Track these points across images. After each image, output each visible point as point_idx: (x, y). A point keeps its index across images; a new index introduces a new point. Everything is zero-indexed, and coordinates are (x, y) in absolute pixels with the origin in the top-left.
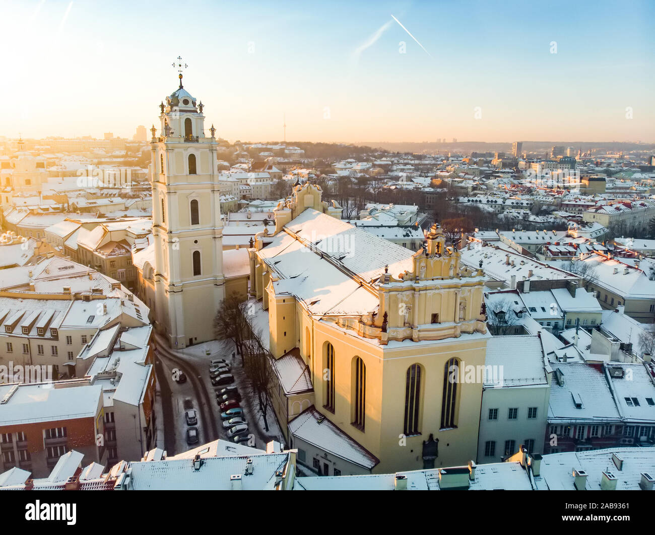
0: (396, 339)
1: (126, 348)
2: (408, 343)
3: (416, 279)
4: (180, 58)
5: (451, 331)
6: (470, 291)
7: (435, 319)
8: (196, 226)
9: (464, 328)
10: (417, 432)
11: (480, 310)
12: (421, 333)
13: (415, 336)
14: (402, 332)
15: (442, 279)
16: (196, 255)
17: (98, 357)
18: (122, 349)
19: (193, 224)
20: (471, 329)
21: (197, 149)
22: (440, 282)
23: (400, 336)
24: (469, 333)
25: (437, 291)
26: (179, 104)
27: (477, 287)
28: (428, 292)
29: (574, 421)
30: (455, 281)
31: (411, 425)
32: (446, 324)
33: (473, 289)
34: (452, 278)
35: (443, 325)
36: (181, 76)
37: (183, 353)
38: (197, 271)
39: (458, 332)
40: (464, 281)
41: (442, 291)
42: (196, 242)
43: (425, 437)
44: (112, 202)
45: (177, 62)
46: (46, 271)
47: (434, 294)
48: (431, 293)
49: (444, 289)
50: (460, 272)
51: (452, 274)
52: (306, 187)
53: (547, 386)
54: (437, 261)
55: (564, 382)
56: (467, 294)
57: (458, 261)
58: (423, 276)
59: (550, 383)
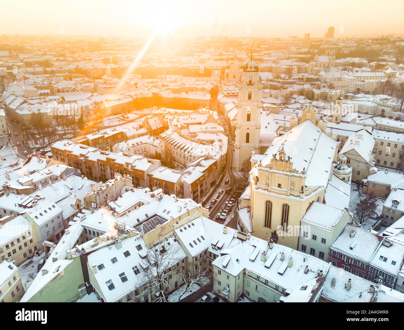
0: (261, 188)
1: (202, 165)
2: (266, 192)
3: (271, 168)
5: (286, 193)
6: (296, 179)
7: (279, 186)
8: (249, 122)
9: (293, 193)
10: (270, 227)
11: (301, 189)
12: (271, 189)
13: (269, 190)
14: (264, 187)
15: (283, 171)
16: (248, 135)
17: (192, 166)
18: (200, 166)
19: (247, 121)
20: (296, 195)
21: (252, 89)
22: (282, 172)
23: (264, 188)
24: (295, 196)
25: (280, 175)
26: (248, 68)
27: (300, 178)
29: (340, 252)
30: (288, 173)
31: (268, 223)
32: (284, 189)
33: (297, 179)
34: (287, 172)
35: (282, 189)
37: (236, 173)
38: (247, 141)
39: (289, 194)
40: (292, 174)
41: (282, 176)
42: (248, 129)
43: (272, 230)
44: (264, 91)
46: (206, 128)
47: (279, 176)
48: (277, 175)
49: (284, 175)
50: (292, 170)
51: (288, 169)
52: (307, 109)
53: (331, 232)
54: (281, 163)
55: (354, 236)
56: (295, 180)
57: (291, 165)
58: (274, 168)
59: (333, 231)
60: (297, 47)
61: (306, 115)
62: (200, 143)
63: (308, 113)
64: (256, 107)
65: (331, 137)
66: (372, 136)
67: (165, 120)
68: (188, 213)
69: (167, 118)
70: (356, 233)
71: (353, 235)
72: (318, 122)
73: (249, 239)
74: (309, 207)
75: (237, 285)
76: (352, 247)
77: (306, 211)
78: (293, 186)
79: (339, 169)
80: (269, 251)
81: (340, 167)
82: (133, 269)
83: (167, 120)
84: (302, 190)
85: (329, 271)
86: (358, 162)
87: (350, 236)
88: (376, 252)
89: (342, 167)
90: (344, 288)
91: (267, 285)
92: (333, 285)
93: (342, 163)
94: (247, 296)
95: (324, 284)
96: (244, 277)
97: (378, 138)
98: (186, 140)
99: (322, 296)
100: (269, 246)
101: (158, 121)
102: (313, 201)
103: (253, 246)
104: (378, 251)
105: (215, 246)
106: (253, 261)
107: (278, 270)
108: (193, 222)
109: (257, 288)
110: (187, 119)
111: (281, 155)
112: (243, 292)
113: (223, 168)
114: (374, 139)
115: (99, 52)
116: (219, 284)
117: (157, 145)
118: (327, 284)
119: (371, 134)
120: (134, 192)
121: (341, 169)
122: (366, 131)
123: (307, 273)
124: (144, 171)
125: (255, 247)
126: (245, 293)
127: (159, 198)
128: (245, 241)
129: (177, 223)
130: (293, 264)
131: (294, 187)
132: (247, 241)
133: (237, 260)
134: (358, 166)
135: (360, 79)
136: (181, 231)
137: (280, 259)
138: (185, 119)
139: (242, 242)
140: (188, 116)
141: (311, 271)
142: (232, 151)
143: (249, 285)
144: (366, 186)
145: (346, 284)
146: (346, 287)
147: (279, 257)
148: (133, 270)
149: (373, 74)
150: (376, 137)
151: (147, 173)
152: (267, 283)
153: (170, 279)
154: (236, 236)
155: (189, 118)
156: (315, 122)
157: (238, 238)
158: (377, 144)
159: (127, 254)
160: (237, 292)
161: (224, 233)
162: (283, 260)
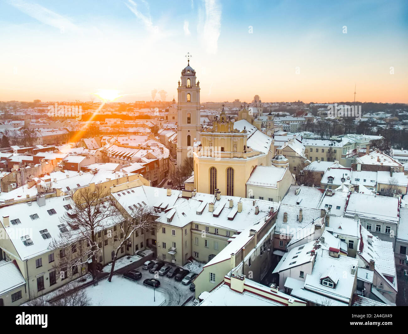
1: (142, 162)
3: (213, 132)
4: (188, 53)
5: (229, 155)
9: (236, 155)
11: (243, 148)
16: (189, 137)
19: (188, 123)
20: (239, 156)
21: (191, 91)
22: (224, 134)
24: (237, 157)
25: (223, 137)
27: (241, 138)
28: (218, 137)
32: (227, 151)
33: (239, 138)
34: (229, 133)
35: (225, 152)
36: (189, 61)
38: (189, 144)
39: (232, 156)
40: (234, 134)
41: (225, 138)
42: (189, 131)
45: (188, 55)
47: (221, 139)
48: (220, 138)
49: (226, 137)
50: (234, 131)
51: (229, 131)
52: (243, 109)
53: (277, 188)
54: (222, 125)
55: (299, 194)
56: (237, 140)
57: (232, 125)
58: (216, 131)
59: (278, 187)
60: (229, 108)
61: (241, 115)
62: (140, 148)
63: (244, 113)
64: (196, 109)
65: (266, 134)
66: (303, 144)
67: (102, 141)
68: (128, 178)
69: (105, 139)
70: (300, 191)
71: (298, 191)
72: (254, 121)
73: (194, 196)
74: (253, 172)
75: (184, 243)
76: (299, 201)
77: (251, 175)
78: (236, 147)
79: (277, 159)
80: (216, 202)
81: (278, 157)
82: (59, 226)
83: (104, 141)
84: (245, 149)
85: (280, 209)
86: (293, 157)
87: (296, 194)
88: (321, 202)
89: (280, 157)
90: (296, 221)
91: (218, 235)
92: (285, 220)
93: (279, 153)
94: (197, 259)
95: (276, 222)
96: (191, 234)
97: (307, 145)
98: (125, 148)
99: (276, 233)
100: (216, 198)
101: (94, 142)
102: (256, 166)
103: (199, 201)
104: (322, 201)
105: (159, 208)
106: (201, 213)
107: (227, 216)
108: (133, 189)
109: (206, 244)
110: (127, 140)
111: (222, 116)
112: (192, 255)
113: (165, 173)
114: (304, 146)
115: (33, 108)
116: (164, 247)
117: (94, 154)
118: (279, 221)
119: (301, 142)
120: (64, 172)
121: (278, 158)
122: (297, 139)
123: (258, 214)
124: (77, 164)
125: (202, 201)
126: (194, 255)
127: (94, 171)
128: (190, 198)
129: (114, 187)
130: (243, 209)
131: (236, 149)
132: (193, 198)
133: (183, 214)
134: (294, 161)
135: (286, 122)
136: (119, 195)
137: (228, 207)
138: (125, 140)
139: (188, 200)
140: (128, 137)
141: (262, 211)
142: (174, 165)
143: (198, 243)
144: (303, 176)
145: (298, 216)
146: (298, 220)
147: (228, 205)
148: (58, 228)
149: (295, 119)
150: (305, 144)
151: (81, 166)
152: (217, 232)
153: (105, 245)
154: (181, 196)
155: (129, 138)
156: (250, 121)
157: (183, 197)
158: (307, 151)
159: (52, 212)
160: (185, 253)
161: (167, 196)
162: (232, 208)
